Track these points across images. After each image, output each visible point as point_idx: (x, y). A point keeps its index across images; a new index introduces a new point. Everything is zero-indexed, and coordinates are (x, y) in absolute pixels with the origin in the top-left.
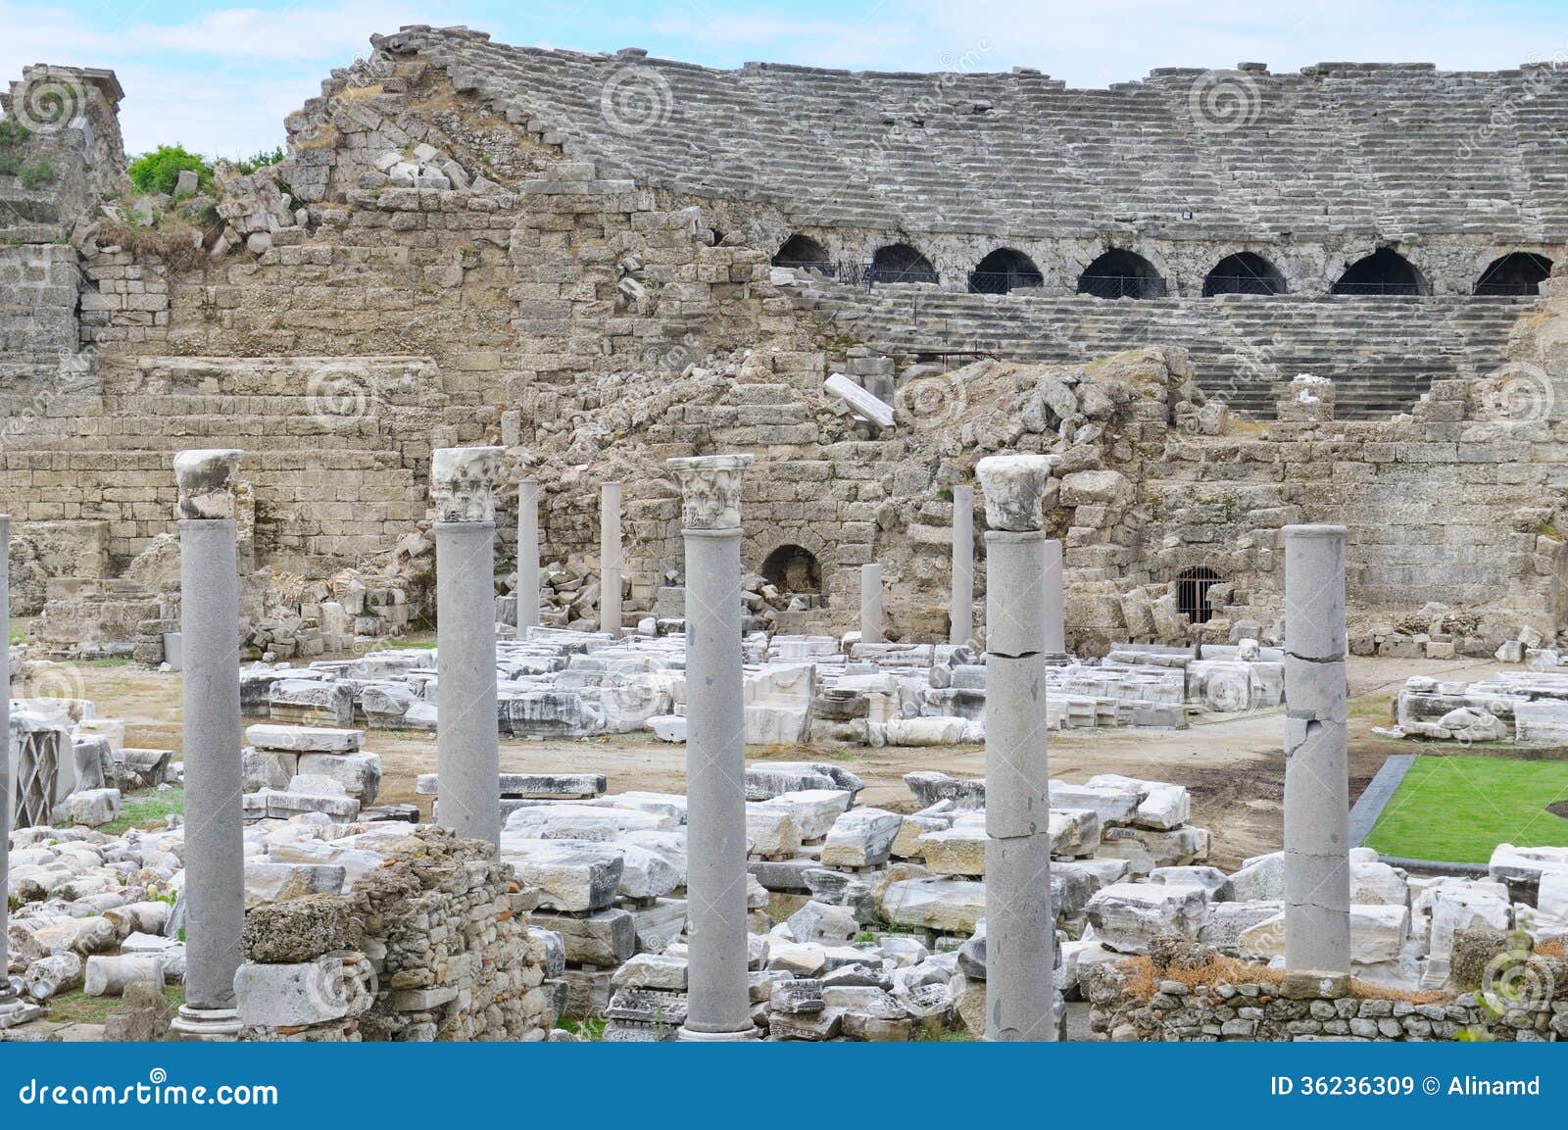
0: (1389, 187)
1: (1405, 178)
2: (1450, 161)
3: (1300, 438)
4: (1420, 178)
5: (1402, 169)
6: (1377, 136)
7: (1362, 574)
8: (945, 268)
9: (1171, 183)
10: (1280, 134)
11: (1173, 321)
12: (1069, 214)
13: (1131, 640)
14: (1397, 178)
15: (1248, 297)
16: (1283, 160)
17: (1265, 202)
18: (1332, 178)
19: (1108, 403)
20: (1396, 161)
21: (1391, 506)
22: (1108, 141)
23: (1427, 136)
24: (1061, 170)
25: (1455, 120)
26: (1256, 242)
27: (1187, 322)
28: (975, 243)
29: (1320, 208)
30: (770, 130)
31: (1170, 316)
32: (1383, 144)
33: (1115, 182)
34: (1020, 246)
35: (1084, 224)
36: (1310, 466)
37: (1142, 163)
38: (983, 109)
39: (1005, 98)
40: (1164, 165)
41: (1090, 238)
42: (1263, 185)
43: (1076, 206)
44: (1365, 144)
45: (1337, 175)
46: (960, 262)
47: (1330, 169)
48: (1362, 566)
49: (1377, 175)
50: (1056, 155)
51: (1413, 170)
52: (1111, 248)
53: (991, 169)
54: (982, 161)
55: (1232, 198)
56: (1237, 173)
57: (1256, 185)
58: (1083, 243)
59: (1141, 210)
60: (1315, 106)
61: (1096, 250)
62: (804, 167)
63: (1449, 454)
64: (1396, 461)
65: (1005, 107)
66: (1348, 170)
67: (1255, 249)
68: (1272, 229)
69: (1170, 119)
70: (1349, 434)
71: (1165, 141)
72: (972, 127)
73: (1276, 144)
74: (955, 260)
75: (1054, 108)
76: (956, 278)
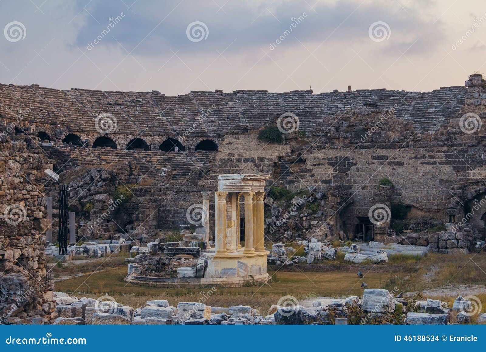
0: (249, 123)
1: (254, 120)
2: (267, 116)
3: (159, 185)
4: (258, 120)
5: (254, 118)
6: (248, 109)
7: (173, 222)
8: (119, 143)
9: (189, 121)
10: (222, 109)
11: (180, 158)
12: (157, 129)
13: (96, 239)
14: (252, 120)
15: (204, 151)
16: (222, 115)
17: (215, 126)
18: (234, 120)
19: (108, 176)
20: (252, 116)
21: (180, 203)
22: (174, 110)
23: (262, 109)
24: (158, 117)
25: (270, 105)
26: (210, 137)
27: (184, 158)
28: (128, 137)
29: (229, 128)
30: (72, 106)
31: (180, 156)
32: (250, 111)
33: (173, 121)
34: (142, 137)
35: (161, 132)
36: (160, 193)
37: (182, 116)
38: (139, 101)
39: (147, 98)
40: (188, 116)
41: (162, 136)
42: (215, 122)
43: (160, 127)
44: (245, 111)
45: (236, 119)
46: (123, 142)
47: (234, 118)
48: (173, 220)
49: (246, 119)
50: (158, 114)
51: (257, 118)
52: (169, 138)
53: (137, 117)
54: (135, 115)
55: (206, 125)
56: (208, 119)
57: (213, 122)
58: (160, 137)
59: (179, 128)
60: (234, 101)
61: (164, 139)
62: (79, 116)
63: (194, 189)
64: (182, 191)
65: (146, 101)
66: (239, 118)
67: (210, 139)
68: (215, 133)
69: (193, 104)
70: (170, 184)
71: (189, 110)
72: (135, 106)
73: (221, 111)
74: (122, 141)
75: (160, 101)
76: (122, 146)
